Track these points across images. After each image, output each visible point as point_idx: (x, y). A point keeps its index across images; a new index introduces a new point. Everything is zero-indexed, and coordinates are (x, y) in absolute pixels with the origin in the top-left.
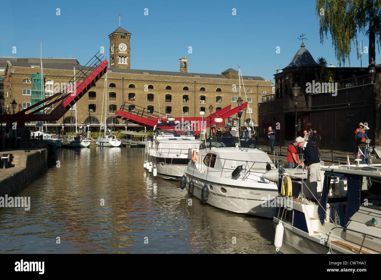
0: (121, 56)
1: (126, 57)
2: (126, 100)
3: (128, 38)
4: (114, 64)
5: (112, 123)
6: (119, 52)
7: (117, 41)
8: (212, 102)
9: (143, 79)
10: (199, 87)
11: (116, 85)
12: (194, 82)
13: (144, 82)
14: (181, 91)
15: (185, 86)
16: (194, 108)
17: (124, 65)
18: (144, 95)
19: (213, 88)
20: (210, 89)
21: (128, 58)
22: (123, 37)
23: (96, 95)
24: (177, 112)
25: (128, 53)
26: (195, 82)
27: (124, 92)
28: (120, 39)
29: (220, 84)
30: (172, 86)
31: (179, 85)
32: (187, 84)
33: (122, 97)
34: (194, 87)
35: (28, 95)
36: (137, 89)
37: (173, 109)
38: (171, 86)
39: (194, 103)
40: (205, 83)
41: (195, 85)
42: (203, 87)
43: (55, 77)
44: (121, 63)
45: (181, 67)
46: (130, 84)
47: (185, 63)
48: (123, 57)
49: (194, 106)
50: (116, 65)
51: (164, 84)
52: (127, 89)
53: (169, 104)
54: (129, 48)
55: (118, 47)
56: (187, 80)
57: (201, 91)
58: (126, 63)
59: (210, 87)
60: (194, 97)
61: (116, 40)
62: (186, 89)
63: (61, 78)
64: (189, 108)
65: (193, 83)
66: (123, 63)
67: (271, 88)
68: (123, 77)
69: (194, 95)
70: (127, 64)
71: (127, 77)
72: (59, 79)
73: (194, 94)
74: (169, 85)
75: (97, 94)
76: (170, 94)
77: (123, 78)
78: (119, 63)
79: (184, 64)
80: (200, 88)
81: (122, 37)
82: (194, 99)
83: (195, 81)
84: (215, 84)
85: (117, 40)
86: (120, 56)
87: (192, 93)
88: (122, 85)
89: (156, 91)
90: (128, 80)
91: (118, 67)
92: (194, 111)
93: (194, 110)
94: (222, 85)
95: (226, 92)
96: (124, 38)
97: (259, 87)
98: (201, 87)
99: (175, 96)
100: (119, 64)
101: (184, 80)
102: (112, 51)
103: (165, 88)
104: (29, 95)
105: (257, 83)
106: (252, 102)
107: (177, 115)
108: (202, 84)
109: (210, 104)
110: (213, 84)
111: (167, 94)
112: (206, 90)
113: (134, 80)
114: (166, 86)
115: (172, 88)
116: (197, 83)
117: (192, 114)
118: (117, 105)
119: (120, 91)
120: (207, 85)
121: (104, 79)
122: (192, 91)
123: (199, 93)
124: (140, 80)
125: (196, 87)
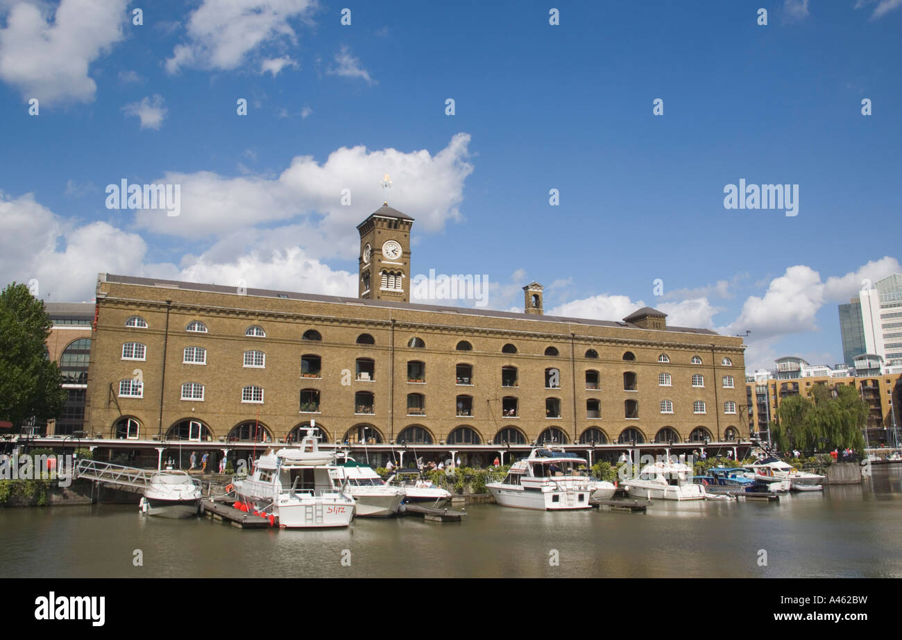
0: (388, 271)
1: (399, 274)
2: (400, 378)
3: (404, 229)
4: (368, 291)
6: (383, 262)
7: (377, 235)
8: (614, 385)
9: (445, 324)
10: (582, 349)
11: (376, 338)
12: (571, 336)
13: (446, 332)
14: (540, 359)
15: (548, 345)
16: (573, 402)
17: (394, 293)
18: (447, 366)
19: (616, 352)
20: (609, 353)
21: (403, 276)
22: (393, 225)
23: (322, 365)
24: (530, 412)
25: (405, 263)
26: (573, 335)
27: (396, 357)
28: (385, 232)
29: (632, 343)
30: (518, 344)
31: (533, 343)
32: (554, 340)
33: (390, 370)
34: (571, 348)
35: (137, 359)
36: (430, 352)
37: (521, 404)
38: (515, 345)
39: (572, 389)
40: (597, 338)
41: (573, 343)
42: (592, 347)
43: (214, 314)
44: (387, 287)
45: (528, 305)
46: (411, 337)
47: (536, 296)
48: (392, 273)
49: (572, 396)
50: (376, 292)
51: (497, 340)
52: (403, 350)
53: (510, 392)
54: (406, 253)
55: (381, 250)
56: (554, 331)
57: (588, 359)
58: (399, 290)
59: (608, 350)
60: (572, 373)
61: (376, 232)
62: (551, 352)
63: (231, 315)
64: (562, 401)
65: (569, 338)
66: (391, 289)
67: (740, 353)
68: (393, 318)
69: (571, 369)
70: (402, 291)
71: (403, 318)
72: (225, 319)
73: (571, 366)
74: (510, 341)
75: (324, 362)
76: (513, 364)
77: (394, 321)
78: (381, 289)
79: (533, 299)
80: (585, 351)
81: (390, 226)
82: (572, 378)
83: (573, 332)
84: (620, 342)
85: (379, 232)
86: (384, 273)
87: (567, 362)
88: (390, 339)
89: (478, 355)
90: (405, 326)
91: (379, 297)
92: (573, 410)
93: (573, 407)
94: (635, 343)
95: (645, 360)
96: (395, 227)
97: (717, 349)
98: (587, 348)
99: (526, 371)
100: (383, 291)
101: (547, 331)
102: (366, 261)
103: (501, 350)
104: (141, 359)
105: (712, 340)
106: (703, 386)
107: (532, 421)
108: (590, 340)
109: (610, 390)
110: (615, 341)
111: (507, 364)
112: (600, 356)
113: (421, 327)
114: (503, 343)
115: (519, 351)
116: (577, 339)
117: (568, 417)
118: (374, 391)
119: (384, 354)
120: (602, 343)
121: (344, 321)
122: (567, 360)
123: (583, 363)
124: (437, 328)
125: (575, 349)
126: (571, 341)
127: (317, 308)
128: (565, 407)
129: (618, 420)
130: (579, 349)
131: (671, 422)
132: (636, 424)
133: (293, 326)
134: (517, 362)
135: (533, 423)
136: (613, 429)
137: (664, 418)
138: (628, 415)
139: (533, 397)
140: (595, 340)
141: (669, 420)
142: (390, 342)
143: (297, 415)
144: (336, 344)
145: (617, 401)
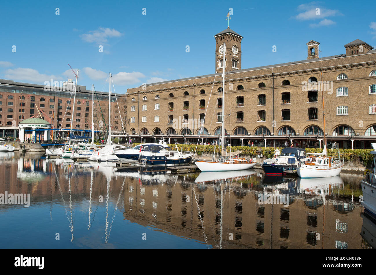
0: (221, 60)
2: (197, 108)
5: (187, 134)
6: (218, 56)
10: (279, 81)
11: (189, 92)
14: (255, 90)
15: (260, 82)
16: (272, 112)
18: (214, 100)
25: (227, 54)
26: (273, 74)
27: (195, 99)
29: (314, 71)
31: (252, 83)
32: (263, 79)
33: (193, 105)
34: (272, 82)
36: (207, 95)
37: (245, 115)
38: (243, 85)
39: (272, 105)
40: (288, 72)
41: (273, 79)
42: (286, 79)
46: (200, 90)
49: (272, 108)
50: (216, 70)
51: (234, 84)
52: (198, 96)
53: (241, 109)
56: (263, 74)
57: (283, 86)
59: (297, 78)
60: (272, 96)
62: (262, 85)
64: (266, 112)
65: (271, 76)
69: (272, 93)
70: (226, 67)
71: (198, 82)
74: (240, 84)
76: (242, 95)
80: (282, 82)
82: (272, 98)
84: (305, 72)
85: (218, 43)
87: (270, 90)
90: (198, 85)
91: (217, 72)
92: (272, 117)
93: (272, 114)
94: (316, 71)
96: (223, 38)
98: (283, 80)
99: (247, 98)
100: (219, 69)
101: (259, 74)
103: (236, 89)
107: (249, 123)
108: (284, 74)
109: (297, 104)
110: (301, 72)
111: (239, 95)
112: (291, 83)
113: (203, 85)
114: (237, 85)
115: (244, 88)
116: (276, 76)
117: (270, 120)
118: (188, 114)
119: (191, 98)
120: (292, 75)
121: (179, 88)
122: (270, 88)
123: (280, 89)
124: (209, 84)
125: (275, 82)
126: (272, 78)
127: (173, 85)
128: (268, 115)
129: (302, 121)
130: (278, 81)
131: (346, 121)
132: (316, 124)
133: (166, 93)
134: (243, 94)
135: (250, 124)
136: (298, 127)
137: (339, 118)
138: (310, 118)
139: (251, 111)
140: (287, 74)
141: (343, 120)
142: (193, 94)
143: (167, 125)
144: (177, 97)
145: (302, 109)
